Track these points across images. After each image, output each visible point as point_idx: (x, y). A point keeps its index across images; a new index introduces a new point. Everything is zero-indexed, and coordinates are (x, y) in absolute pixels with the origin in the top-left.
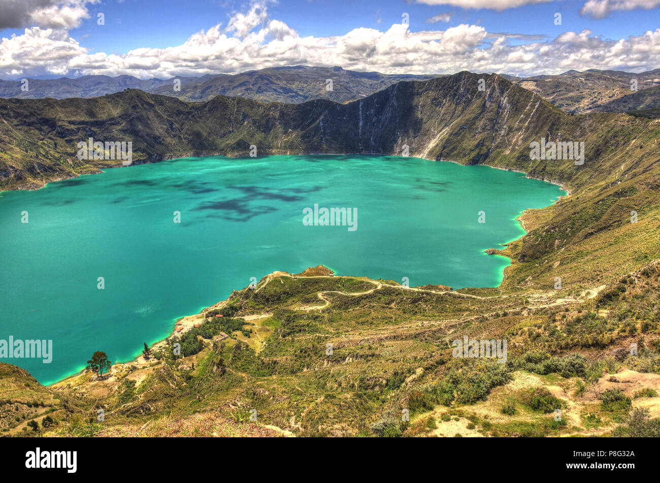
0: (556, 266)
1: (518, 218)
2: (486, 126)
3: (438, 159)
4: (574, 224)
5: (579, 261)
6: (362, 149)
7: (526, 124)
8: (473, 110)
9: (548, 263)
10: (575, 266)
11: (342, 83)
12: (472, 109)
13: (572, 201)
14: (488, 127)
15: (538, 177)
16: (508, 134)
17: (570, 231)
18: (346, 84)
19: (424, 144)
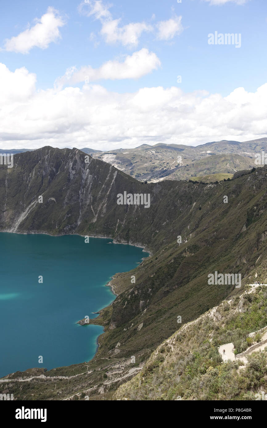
0: (140, 328)
1: (108, 283)
2: (72, 197)
4: (153, 284)
5: (159, 320)
7: (108, 193)
8: (59, 182)
9: (134, 326)
10: (155, 327)
12: (57, 181)
13: (152, 262)
16: (93, 203)
17: (151, 291)
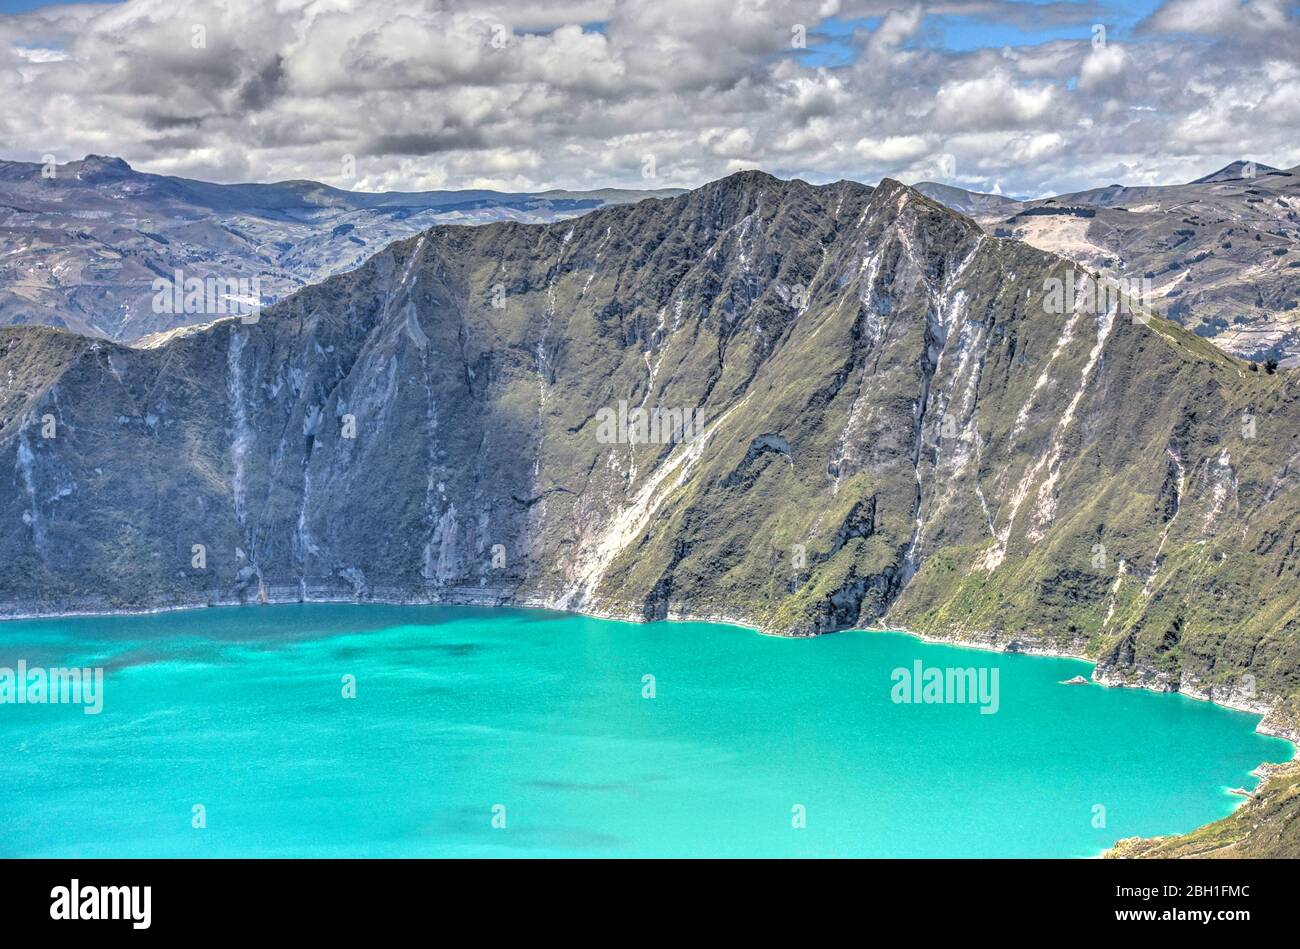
2: (875, 435)
3: (653, 610)
6: (253, 580)
7: (1066, 420)
8: (807, 358)
11: (131, 242)
12: (800, 351)
14: (888, 441)
15: (1149, 676)
16: (985, 471)
18: (151, 243)
19: (578, 538)
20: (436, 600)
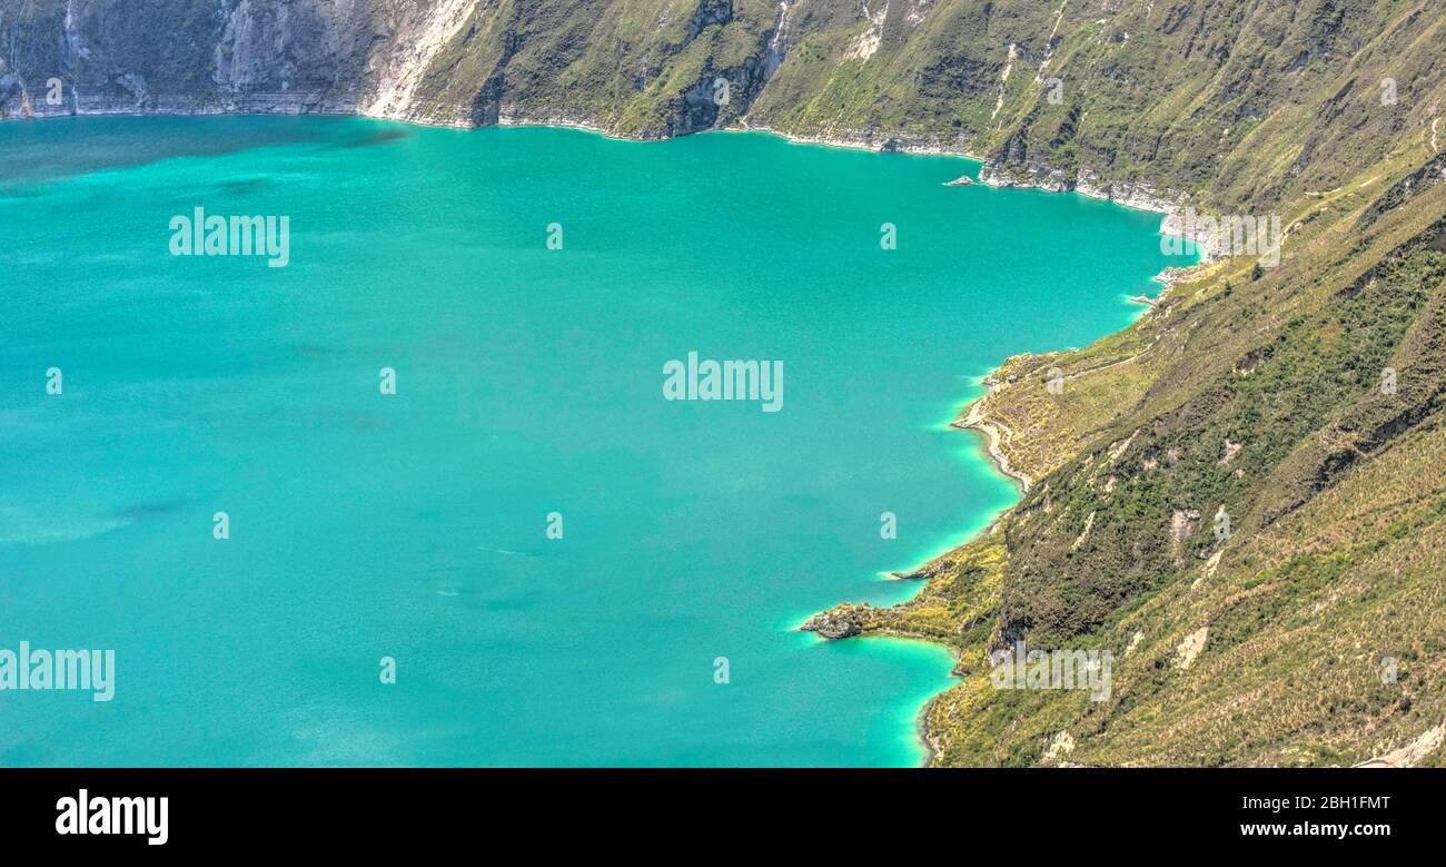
0: (1191, 656)
1: (966, 412)
3: (483, 115)
4: (1254, 416)
5: (1302, 613)
6: (14, 90)
9: (1145, 646)
10: (1286, 647)
13: (1228, 291)
15: (1043, 174)
17: (1238, 456)
19: (392, 33)
20: (231, 108)
